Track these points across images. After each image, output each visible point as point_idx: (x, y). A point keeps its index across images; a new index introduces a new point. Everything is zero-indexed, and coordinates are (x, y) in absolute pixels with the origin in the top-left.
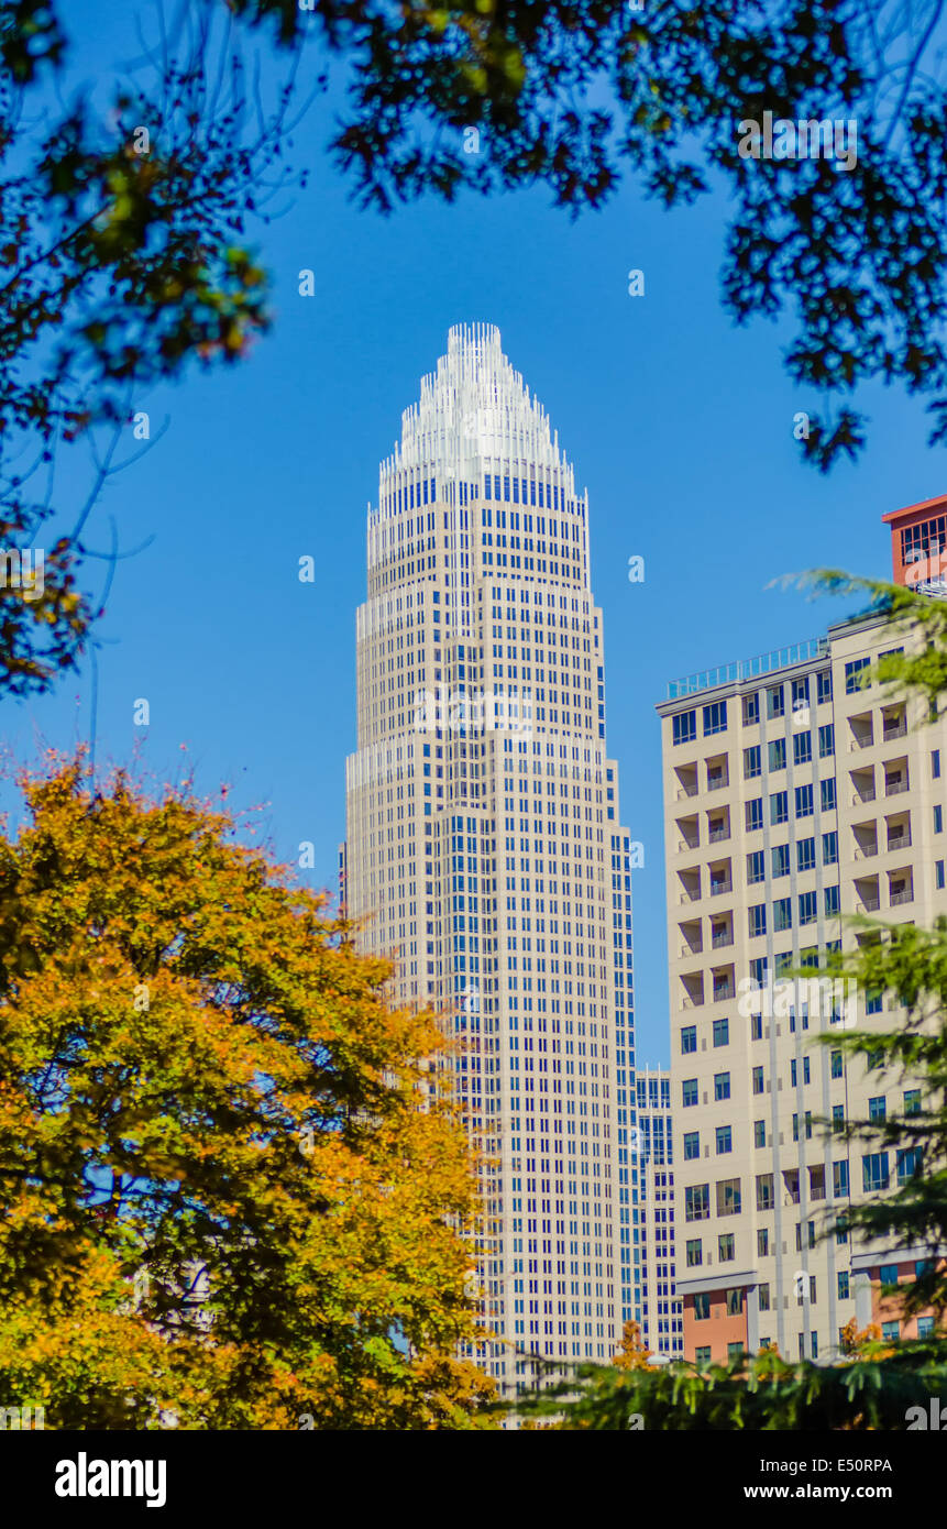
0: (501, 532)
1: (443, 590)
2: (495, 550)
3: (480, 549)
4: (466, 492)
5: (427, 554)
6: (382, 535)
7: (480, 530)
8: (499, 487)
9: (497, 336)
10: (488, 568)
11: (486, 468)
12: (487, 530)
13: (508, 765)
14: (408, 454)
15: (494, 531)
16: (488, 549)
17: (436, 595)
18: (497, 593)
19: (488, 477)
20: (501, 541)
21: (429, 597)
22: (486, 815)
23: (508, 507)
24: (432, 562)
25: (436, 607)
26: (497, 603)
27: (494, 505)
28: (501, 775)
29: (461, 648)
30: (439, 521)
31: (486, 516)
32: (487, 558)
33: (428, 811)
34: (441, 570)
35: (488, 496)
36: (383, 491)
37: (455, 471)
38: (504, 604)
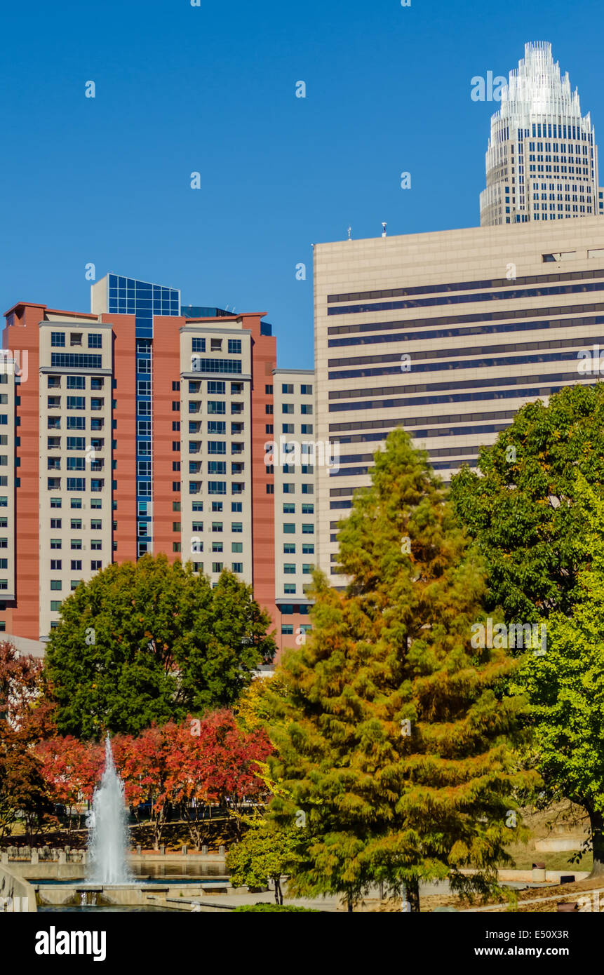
0: (540, 153)
1: (511, 186)
2: (537, 163)
3: (529, 163)
4: (522, 134)
5: (504, 167)
7: (529, 153)
9: (550, 48)
10: (533, 173)
11: (533, 120)
12: (532, 153)
15: (536, 153)
16: (533, 163)
17: (507, 189)
18: (536, 186)
19: (534, 125)
20: (540, 159)
21: (504, 190)
23: (544, 140)
24: (506, 171)
25: (507, 195)
26: (536, 192)
27: (536, 140)
29: (518, 216)
30: (509, 150)
31: (532, 146)
32: (532, 168)
34: (510, 175)
35: (534, 135)
38: (540, 192)
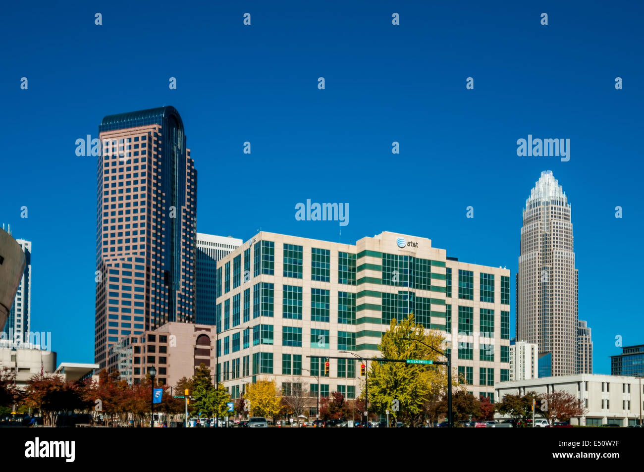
0: (555, 211)
1: (542, 223)
2: (554, 215)
3: (550, 214)
4: (548, 203)
5: (538, 216)
6: (526, 214)
7: (551, 211)
8: (554, 202)
9: (552, 173)
10: (552, 218)
11: (551, 199)
13: (556, 256)
14: (532, 198)
15: (553, 211)
16: (552, 214)
17: (541, 224)
18: (554, 223)
20: (555, 213)
21: (539, 224)
22: (551, 266)
24: (540, 217)
25: (541, 226)
26: (554, 225)
27: (553, 206)
28: (555, 258)
29: (546, 234)
30: (542, 209)
31: (552, 208)
32: (552, 216)
33: (539, 266)
34: (542, 219)
35: (552, 204)
36: (527, 205)
37: (544, 199)
38: (556, 225)
